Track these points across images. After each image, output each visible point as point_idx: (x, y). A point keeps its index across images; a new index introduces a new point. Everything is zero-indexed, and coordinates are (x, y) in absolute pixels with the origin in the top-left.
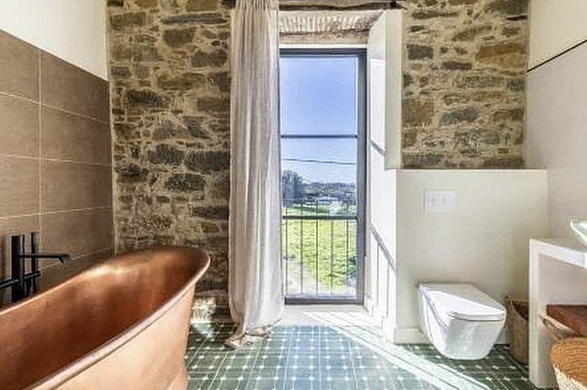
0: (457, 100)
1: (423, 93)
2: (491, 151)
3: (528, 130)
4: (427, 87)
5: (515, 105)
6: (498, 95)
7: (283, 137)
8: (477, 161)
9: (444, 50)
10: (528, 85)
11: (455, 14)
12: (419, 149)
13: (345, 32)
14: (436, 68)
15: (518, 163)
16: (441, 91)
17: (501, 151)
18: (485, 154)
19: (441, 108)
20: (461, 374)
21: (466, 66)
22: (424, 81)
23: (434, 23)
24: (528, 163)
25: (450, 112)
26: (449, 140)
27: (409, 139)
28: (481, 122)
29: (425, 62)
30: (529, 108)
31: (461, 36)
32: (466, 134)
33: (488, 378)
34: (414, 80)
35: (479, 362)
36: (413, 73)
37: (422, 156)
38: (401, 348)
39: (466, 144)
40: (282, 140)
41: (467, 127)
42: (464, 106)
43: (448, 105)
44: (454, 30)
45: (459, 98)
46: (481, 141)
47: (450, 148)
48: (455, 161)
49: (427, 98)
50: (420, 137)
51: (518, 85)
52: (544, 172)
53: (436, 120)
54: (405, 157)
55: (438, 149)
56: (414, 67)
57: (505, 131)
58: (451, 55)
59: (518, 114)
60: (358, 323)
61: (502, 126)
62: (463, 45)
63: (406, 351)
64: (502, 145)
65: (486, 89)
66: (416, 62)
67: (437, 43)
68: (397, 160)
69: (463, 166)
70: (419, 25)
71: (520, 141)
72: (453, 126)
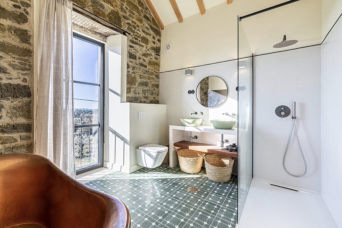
0: (143, 78)
1: (133, 73)
2: (151, 98)
3: (160, 91)
4: (134, 71)
5: (157, 83)
6: (153, 78)
7: (74, 82)
8: (148, 101)
9: (140, 58)
10: (160, 77)
11: (143, 46)
12: (132, 95)
13: (96, 33)
14: (137, 64)
15: (157, 102)
16: (139, 73)
17: (154, 98)
18: (150, 99)
19: (139, 80)
20: (155, 173)
21: (145, 66)
22: (134, 68)
23: (137, 47)
24: (160, 102)
25: (141, 82)
26: (141, 92)
27: (129, 90)
28: (149, 87)
29: (134, 61)
30: (160, 85)
31: (144, 55)
32: (145, 91)
33: (162, 171)
34: (130, 67)
35: (160, 166)
36: (130, 64)
37: (133, 98)
38: (133, 174)
39: (145, 94)
40: (74, 83)
41: (146, 88)
42: (145, 81)
43: (141, 79)
44: (142, 52)
45: (144, 77)
46: (149, 94)
47: (141, 95)
48: (142, 100)
49: (134, 75)
50: (132, 90)
51: (158, 77)
52: (166, 105)
53: (137, 84)
54: (127, 97)
55: (137, 95)
56: (131, 62)
57: (155, 91)
58: (141, 61)
59: (157, 86)
60: (109, 173)
61: (154, 89)
62: (145, 58)
63: (135, 174)
64: (154, 96)
65: (150, 76)
66: (131, 60)
67: (138, 55)
68: (125, 99)
69: (144, 102)
70: (132, 45)
71: (158, 95)
72: (142, 87)
